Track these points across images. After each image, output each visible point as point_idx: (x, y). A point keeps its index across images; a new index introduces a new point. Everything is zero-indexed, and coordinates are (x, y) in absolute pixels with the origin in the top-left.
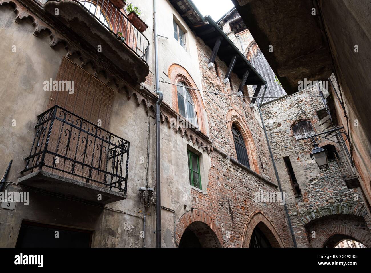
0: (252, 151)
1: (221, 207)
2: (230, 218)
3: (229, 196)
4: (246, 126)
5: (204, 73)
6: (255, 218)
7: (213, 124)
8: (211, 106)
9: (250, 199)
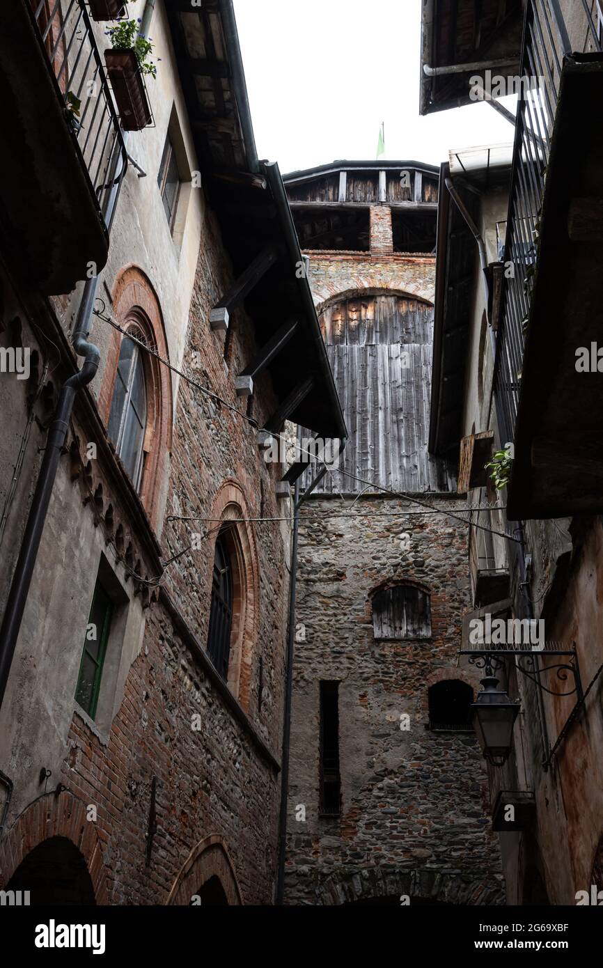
0: (247, 633)
1: (129, 799)
2: (144, 846)
3: (158, 766)
4: (252, 547)
5: (196, 335)
6: (204, 861)
7: (178, 511)
8: (187, 447)
9: (208, 792)
